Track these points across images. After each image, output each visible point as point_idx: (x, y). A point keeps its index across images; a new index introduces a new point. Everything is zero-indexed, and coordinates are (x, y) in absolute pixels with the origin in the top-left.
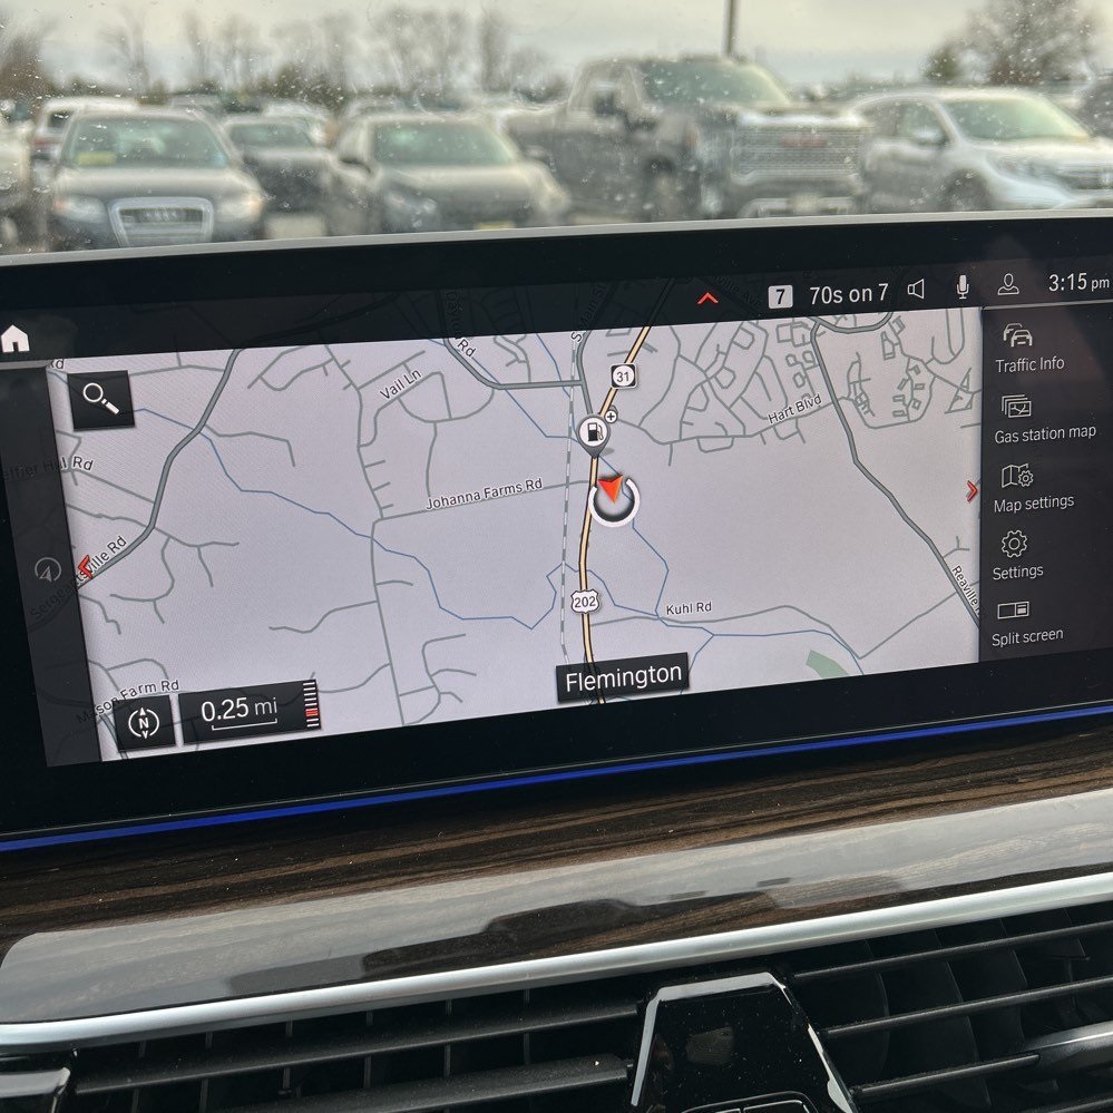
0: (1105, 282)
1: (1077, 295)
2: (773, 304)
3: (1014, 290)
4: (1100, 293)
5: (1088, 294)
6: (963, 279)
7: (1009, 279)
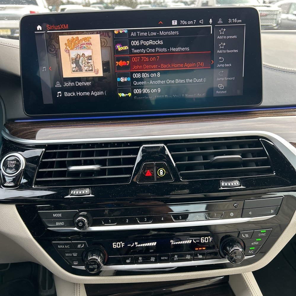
0: (240, 21)
1: (235, 23)
2: (173, 24)
3: (221, 22)
4: (239, 23)
5: (237, 23)
6: (211, 20)
7: (220, 20)
